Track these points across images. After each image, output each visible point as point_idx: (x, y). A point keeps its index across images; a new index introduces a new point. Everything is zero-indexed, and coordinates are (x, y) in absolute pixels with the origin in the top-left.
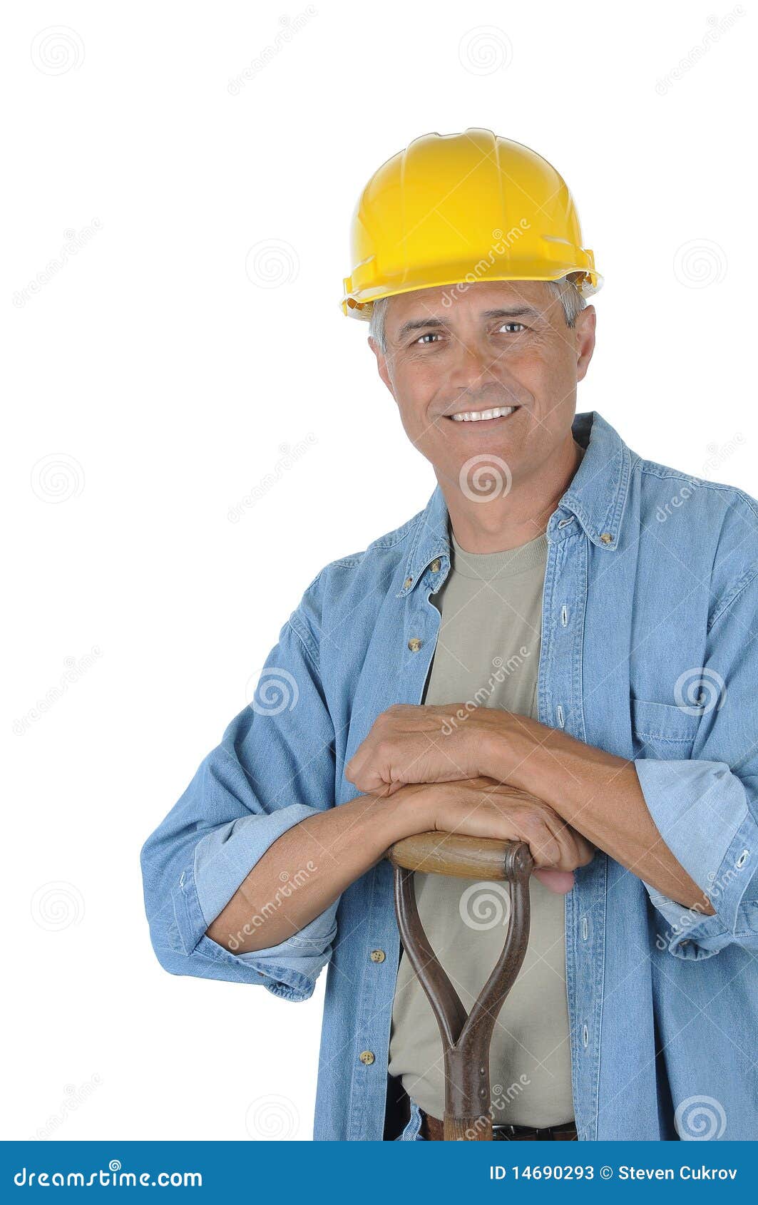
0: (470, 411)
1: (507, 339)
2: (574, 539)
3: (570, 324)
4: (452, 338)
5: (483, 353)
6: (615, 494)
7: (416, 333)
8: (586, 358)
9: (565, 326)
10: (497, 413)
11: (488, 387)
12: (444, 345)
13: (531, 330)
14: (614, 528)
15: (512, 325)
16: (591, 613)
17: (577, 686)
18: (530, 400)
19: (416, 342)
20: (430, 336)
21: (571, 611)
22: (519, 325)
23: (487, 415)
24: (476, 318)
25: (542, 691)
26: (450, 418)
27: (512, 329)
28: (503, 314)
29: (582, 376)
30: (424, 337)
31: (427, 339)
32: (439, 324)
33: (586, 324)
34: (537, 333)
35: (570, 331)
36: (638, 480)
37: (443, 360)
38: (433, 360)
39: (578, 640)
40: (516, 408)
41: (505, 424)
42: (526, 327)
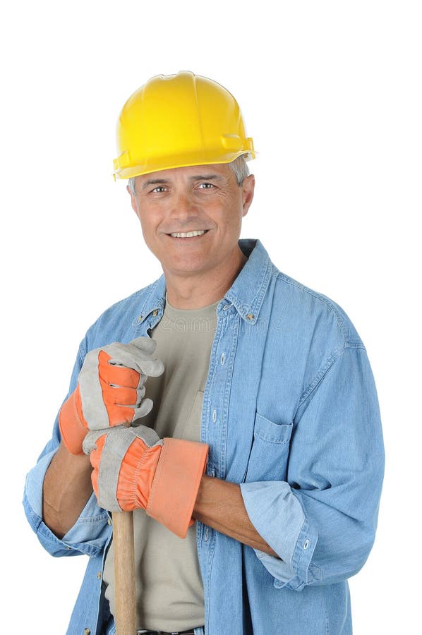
0: (180, 232)
1: (204, 192)
2: (231, 317)
3: (240, 184)
4: (172, 190)
5: (189, 200)
6: (259, 291)
7: (152, 187)
8: (248, 204)
9: (237, 186)
10: (196, 234)
11: (190, 220)
12: (167, 194)
13: (217, 187)
14: (256, 311)
15: (207, 185)
16: (238, 360)
17: (226, 400)
18: (214, 227)
19: (152, 191)
20: (161, 188)
21: (227, 357)
22: (211, 184)
23: (190, 235)
24: (186, 180)
25: (206, 400)
26: (170, 235)
27: (207, 186)
28: (201, 178)
29: (245, 214)
30: (157, 188)
31: (159, 190)
32: (166, 182)
33: (249, 184)
34: (220, 189)
35: (240, 189)
36: (273, 283)
37: (167, 203)
38: (161, 202)
39: (229, 374)
40: (206, 231)
41: (199, 240)
42: (214, 186)
